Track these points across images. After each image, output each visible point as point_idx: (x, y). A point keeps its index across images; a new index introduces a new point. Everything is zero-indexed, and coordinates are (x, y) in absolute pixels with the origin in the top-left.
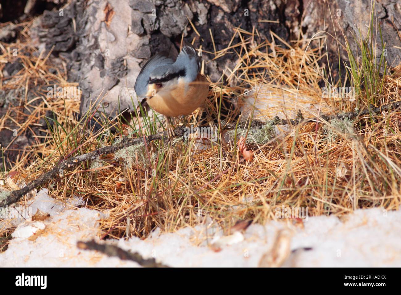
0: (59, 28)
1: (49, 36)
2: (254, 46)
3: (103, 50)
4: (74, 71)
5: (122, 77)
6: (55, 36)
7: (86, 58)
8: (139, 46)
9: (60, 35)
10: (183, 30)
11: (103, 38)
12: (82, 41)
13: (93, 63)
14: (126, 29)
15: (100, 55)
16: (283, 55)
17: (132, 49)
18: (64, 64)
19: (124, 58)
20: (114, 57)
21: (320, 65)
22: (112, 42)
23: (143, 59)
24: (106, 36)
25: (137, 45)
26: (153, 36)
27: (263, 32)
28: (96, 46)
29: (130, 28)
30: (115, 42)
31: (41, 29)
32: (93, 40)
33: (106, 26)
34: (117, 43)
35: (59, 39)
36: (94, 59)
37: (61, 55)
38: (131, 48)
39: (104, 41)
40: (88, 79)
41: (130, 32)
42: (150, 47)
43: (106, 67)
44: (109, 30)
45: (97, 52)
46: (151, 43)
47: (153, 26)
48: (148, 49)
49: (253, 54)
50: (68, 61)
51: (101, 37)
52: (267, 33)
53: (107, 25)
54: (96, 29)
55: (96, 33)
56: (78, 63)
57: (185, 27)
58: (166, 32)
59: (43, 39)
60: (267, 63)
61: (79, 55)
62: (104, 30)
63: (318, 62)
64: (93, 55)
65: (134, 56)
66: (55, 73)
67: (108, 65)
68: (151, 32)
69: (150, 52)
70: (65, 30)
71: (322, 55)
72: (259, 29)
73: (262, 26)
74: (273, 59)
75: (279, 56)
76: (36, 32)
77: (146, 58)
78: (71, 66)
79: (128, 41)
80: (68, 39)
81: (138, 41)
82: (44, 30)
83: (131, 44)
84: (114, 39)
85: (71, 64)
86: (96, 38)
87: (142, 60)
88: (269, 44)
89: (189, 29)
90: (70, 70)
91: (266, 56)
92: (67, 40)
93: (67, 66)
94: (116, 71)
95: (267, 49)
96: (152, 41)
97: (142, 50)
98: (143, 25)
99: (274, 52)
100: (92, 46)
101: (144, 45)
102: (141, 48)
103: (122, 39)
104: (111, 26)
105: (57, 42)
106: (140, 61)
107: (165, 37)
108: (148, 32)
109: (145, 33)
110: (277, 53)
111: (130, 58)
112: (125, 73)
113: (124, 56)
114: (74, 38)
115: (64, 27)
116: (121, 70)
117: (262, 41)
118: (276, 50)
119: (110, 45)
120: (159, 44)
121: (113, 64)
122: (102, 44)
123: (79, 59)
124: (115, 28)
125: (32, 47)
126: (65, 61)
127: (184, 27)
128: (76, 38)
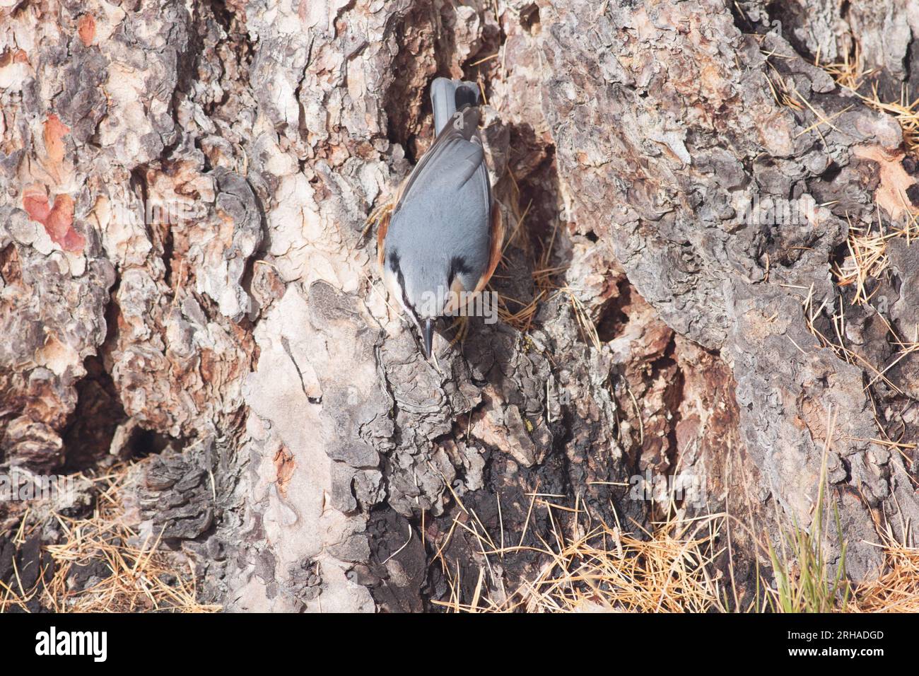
0: (181, 492)
1: (161, 505)
2: (579, 535)
3: (272, 542)
4: (212, 580)
5: (311, 598)
6: (172, 507)
7: (236, 555)
8: (346, 534)
9: (182, 505)
10: (436, 502)
11: (271, 518)
12: (227, 518)
13: (251, 568)
14: (320, 499)
15: (266, 552)
16: (636, 553)
17: (331, 542)
18: (192, 565)
19: (315, 559)
20: (295, 557)
21: (712, 574)
22: (290, 526)
23: (354, 562)
24: (280, 512)
25: (341, 532)
26: (374, 514)
27: (596, 505)
28: (258, 533)
29: (328, 498)
30: (297, 526)
31: (145, 492)
32: (253, 521)
33: (279, 491)
34: (301, 527)
35: (181, 513)
36: (253, 561)
37: (185, 547)
38: (330, 539)
39: (274, 524)
40: (240, 601)
41: (328, 505)
42: (368, 537)
43: (277, 577)
44: (286, 501)
45: (261, 545)
46: (370, 528)
47: (374, 494)
48: (364, 541)
49: (578, 551)
50: (199, 558)
51: (269, 515)
52: (603, 507)
53: (281, 491)
54: (258, 498)
55: (259, 506)
56: (221, 563)
57: (440, 496)
58: (400, 507)
59: (149, 514)
60: (604, 571)
61: (222, 547)
62: (274, 501)
63: (706, 566)
64: (253, 551)
65: (334, 556)
66: (172, 582)
67: (282, 574)
68: (371, 506)
69: (368, 549)
70: (194, 495)
71: (715, 553)
72: (589, 499)
73: (594, 492)
74: (615, 562)
75: (628, 556)
76: (133, 496)
77: (361, 560)
78: (206, 570)
79: (324, 523)
80: (201, 513)
81: (345, 525)
82: (151, 494)
83: (329, 530)
84: (294, 519)
85: (206, 565)
86: (259, 518)
87: (352, 565)
88: (609, 531)
89: (447, 501)
90: (203, 577)
91: (602, 555)
92: (198, 516)
93: (198, 569)
94: (300, 586)
95: (604, 539)
96: (372, 524)
97: (351, 544)
98: (354, 493)
99: (619, 548)
100: (249, 533)
101: (355, 533)
102: (349, 538)
103: (310, 518)
104: (289, 493)
105: (177, 519)
106: (347, 566)
107: (398, 516)
108: (365, 507)
109: (359, 509)
110: (624, 549)
111: (328, 560)
112: (318, 591)
113: (315, 555)
114: (212, 512)
115: (191, 489)
116: (310, 584)
117: (595, 523)
118: (623, 543)
119: (287, 533)
120: (386, 531)
121: (292, 572)
122: (271, 530)
123: (222, 555)
124: (296, 497)
125: (126, 526)
126: (194, 559)
127: (437, 496)
128: (217, 513)
